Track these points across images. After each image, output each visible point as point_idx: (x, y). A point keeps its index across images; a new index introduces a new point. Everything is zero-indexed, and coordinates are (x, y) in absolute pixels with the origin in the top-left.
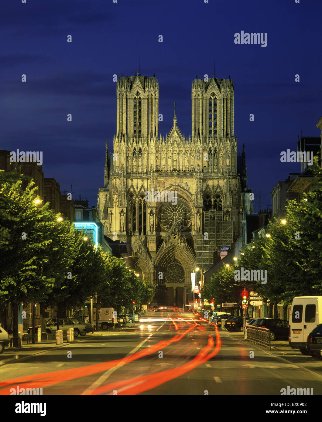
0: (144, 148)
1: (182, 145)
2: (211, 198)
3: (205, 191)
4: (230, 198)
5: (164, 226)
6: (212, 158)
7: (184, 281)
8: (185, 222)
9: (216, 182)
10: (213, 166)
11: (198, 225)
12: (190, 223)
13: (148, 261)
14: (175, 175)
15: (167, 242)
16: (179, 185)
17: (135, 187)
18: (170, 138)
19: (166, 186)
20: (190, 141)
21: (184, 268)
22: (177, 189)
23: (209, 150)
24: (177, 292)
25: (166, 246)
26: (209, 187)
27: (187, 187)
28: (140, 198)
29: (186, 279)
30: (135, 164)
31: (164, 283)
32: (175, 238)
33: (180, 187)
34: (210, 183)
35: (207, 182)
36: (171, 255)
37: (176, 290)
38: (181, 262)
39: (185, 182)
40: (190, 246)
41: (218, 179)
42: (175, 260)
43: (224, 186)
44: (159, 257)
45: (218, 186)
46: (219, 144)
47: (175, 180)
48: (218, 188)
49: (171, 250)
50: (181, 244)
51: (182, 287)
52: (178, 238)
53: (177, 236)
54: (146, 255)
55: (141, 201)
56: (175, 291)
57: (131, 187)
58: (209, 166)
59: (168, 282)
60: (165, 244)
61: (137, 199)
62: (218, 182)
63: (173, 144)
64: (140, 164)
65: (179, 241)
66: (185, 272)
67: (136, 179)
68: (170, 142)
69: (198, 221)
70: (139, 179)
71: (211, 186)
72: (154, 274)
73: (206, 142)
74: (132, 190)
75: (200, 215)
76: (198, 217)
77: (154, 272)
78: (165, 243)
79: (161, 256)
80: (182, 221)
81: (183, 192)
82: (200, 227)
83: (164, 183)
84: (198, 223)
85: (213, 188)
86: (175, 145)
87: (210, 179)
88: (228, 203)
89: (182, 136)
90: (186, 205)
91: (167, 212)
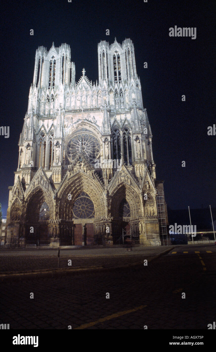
0: (56, 94)
1: (90, 89)
2: (119, 131)
3: (113, 125)
4: (139, 124)
5: (72, 159)
6: (118, 98)
7: (93, 217)
8: (94, 154)
9: (123, 117)
10: (119, 103)
11: (106, 154)
12: (99, 155)
13: (51, 193)
14: (83, 110)
15: (72, 170)
16: (86, 119)
17: (46, 127)
18: (79, 85)
19: (74, 121)
20: (97, 85)
21: (93, 202)
22: (84, 122)
23: (116, 91)
24: (85, 229)
25: (71, 174)
26: (117, 122)
27: (94, 120)
28: (51, 136)
29: (95, 213)
30: (47, 107)
31: (72, 219)
32: (80, 165)
33: (88, 121)
34: (118, 117)
35: (114, 117)
36: (78, 186)
37: (85, 226)
38: (90, 195)
39: (92, 116)
40: (97, 174)
41: (125, 113)
42: (84, 194)
43: (131, 119)
44: (63, 187)
45: (126, 120)
46: (125, 86)
47: (83, 115)
48: (126, 122)
49: (76, 180)
50: (87, 172)
51: (91, 223)
52: (84, 166)
53: (83, 164)
54: (48, 186)
55: (51, 139)
56: (83, 228)
57: (42, 127)
58: (115, 103)
59: (76, 218)
60: (69, 173)
61: (47, 137)
62: (126, 116)
63: (82, 89)
64: (52, 107)
65: (85, 168)
66: (95, 205)
67: (47, 119)
68: (79, 88)
69: (106, 149)
70: (50, 119)
71: (119, 120)
72: (56, 208)
73: (112, 85)
74: (43, 129)
75: (108, 144)
76: (106, 146)
77: (57, 205)
78: (69, 171)
79: (65, 186)
80: (91, 154)
81: (90, 125)
82: (109, 155)
83: (72, 118)
84: (106, 151)
85: (121, 122)
86: (84, 89)
87: (117, 114)
88: (137, 130)
89: (90, 83)
90: (94, 138)
91: (75, 146)
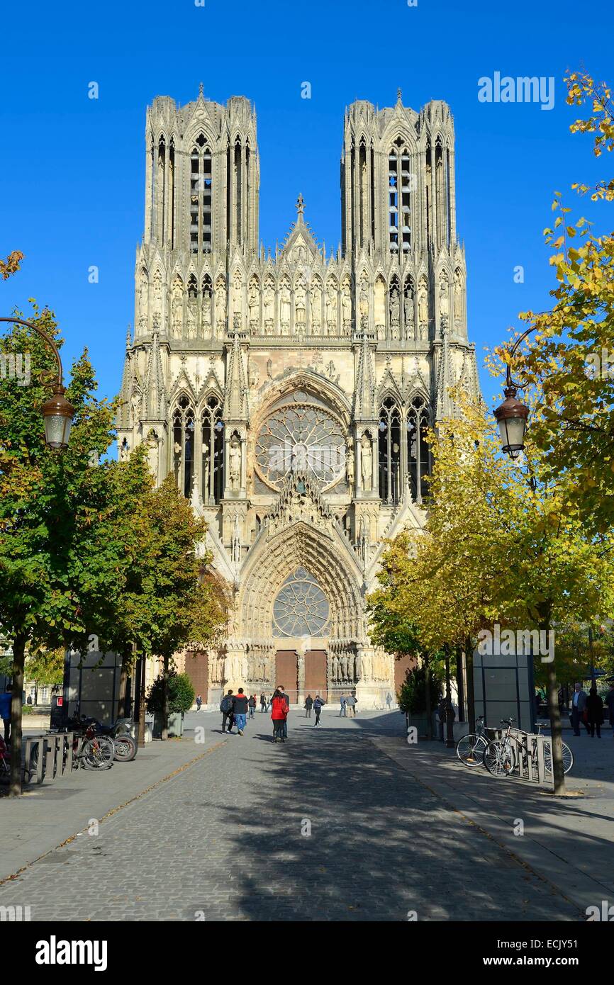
0: (216, 276)
1: (318, 269)
2: (398, 405)
3: (383, 387)
6: (399, 303)
7: (327, 633)
9: (410, 365)
10: (402, 321)
11: (365, 473)
14: (301, 341)
16: (310, 370)
17: (192, 378)
18: (287, 251)
19: (276, 370)
20: (340, 258)
21: (327, 595)
22: (306, 377)
23: (393, 282)
26: (393, 378)
27: (333, 374)
28: (206, 407)
29: (332, 625)
30: (191, 316)
33: (315, 374)
34: (396, 366)
35: (386, 362)
37: (305, 657)
38: (318, 579)
39: (326, 361)
41: (415, 353)
42: (302, 572)
43: (432, 373)
45: (418, 373)
46: (419, 266)
47: (301, 354)
48: (417, 380)
51: (320, 648)
55: (208, 414)
56: (301, 662)
57: (180, 377)
58: (390, 321)
59: (282, 635)
61: (198, 409)
62: (417, 363)
63: (296, 266)
64: (207, 318)
66: (330, 605)
67: (194, 355)
68: (287, 261)
69: (366, 461)
70: (202, 355)
71: (399, 374)
73: (383, 262)
74: (183, 384)
75: (370, 445)
76: (366, 452)
82: (371, 477)
83: (270, 362)
84: (365, 466)
85: (404, 379)
87: (395, 354)
89: (319, 247)
91: (278, 441)
